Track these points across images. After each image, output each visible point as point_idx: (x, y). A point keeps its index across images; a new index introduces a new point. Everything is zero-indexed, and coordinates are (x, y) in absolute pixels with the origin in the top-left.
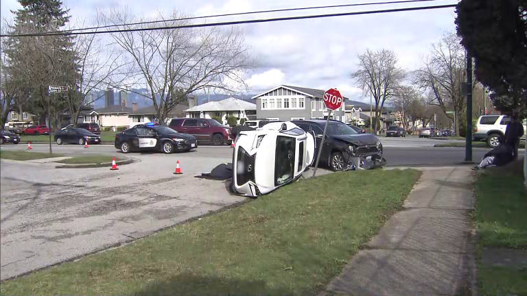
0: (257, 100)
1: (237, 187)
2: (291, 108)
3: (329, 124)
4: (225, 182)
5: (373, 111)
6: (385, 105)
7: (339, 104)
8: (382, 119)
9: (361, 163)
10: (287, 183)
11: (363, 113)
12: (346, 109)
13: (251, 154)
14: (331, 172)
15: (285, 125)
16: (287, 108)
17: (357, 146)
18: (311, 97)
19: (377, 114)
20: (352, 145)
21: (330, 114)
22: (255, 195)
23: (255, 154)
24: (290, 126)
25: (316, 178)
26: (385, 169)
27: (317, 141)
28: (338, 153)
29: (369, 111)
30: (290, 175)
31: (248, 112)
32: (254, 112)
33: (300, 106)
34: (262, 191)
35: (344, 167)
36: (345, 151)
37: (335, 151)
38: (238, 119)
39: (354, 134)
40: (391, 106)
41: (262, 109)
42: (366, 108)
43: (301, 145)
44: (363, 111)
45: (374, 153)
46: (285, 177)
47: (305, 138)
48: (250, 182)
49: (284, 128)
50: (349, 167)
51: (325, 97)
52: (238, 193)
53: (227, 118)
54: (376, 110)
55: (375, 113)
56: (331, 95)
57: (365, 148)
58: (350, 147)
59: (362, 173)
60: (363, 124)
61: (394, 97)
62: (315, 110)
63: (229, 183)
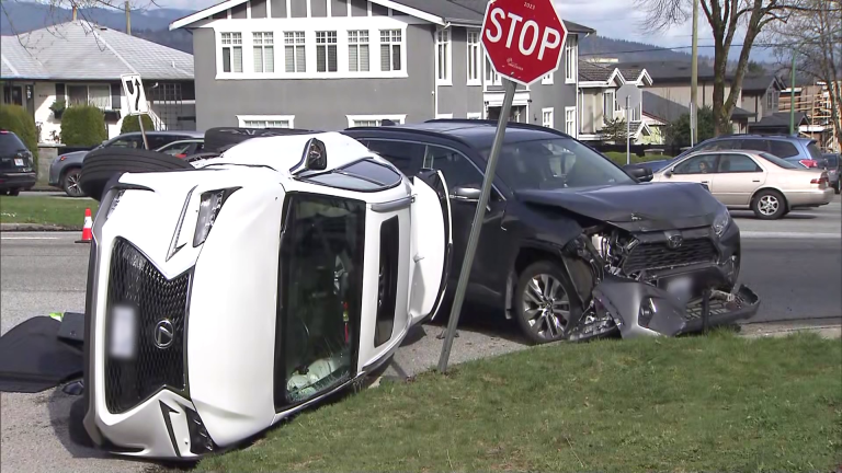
0: (197, 37)
1: (106, 417)
2: (343, 70)
3: (506, 142)
4: (52, 400)
5: (703, 81)
6: (755, 55)
7: (551, 56)
8: (741, 118)
9: (645, 305)
10: (331, 396)
11: (660, 92)
12: (582, 77)
13: (171, 270)
14: (515, 347)
15: (318, 146)
16: (327, 75)
17: (625, 236)
18: (432, 27)
19: (718, 96)
20: (606, 229)
21: (509, 98)
22: (186, 452)
23: (192, 269)
24: (342, 150)
25: (452, 373)
26: (752, 333)
27: (458, 217)
28: (546, 265)
29: (685, 81)
30: (344, 360)
31: (155, 88)
32: (185, 88)
33: (385, 67)
34: (221, 430)
35: (573, 324)
36: (574, 256)
37: (532, 257)
38: (113, 117)
39: (614, 184)
40: (786, 57)
41: (221, 74)
42: (670, 70)
43: (390, 233)
44: (658, 82)
45: (706, 265)
46: (321, 370)
47: (407, 203)
48: (165, 395)
49: (316, 159)
50: (594, 324)
51: (490, 25)
52: (109, 447)
53: (58, 113)
54: (716, 76)
55: (710, 90)
56: (515, 18)
57: (663, 244)
58: (598, 240)
59: (647, 351)
60: (657, 138)
61: (803, 19)
62: (448, 81)
63: (67, 403)
